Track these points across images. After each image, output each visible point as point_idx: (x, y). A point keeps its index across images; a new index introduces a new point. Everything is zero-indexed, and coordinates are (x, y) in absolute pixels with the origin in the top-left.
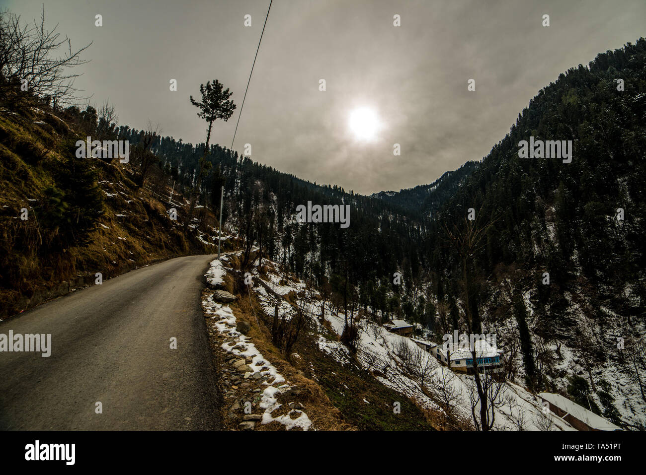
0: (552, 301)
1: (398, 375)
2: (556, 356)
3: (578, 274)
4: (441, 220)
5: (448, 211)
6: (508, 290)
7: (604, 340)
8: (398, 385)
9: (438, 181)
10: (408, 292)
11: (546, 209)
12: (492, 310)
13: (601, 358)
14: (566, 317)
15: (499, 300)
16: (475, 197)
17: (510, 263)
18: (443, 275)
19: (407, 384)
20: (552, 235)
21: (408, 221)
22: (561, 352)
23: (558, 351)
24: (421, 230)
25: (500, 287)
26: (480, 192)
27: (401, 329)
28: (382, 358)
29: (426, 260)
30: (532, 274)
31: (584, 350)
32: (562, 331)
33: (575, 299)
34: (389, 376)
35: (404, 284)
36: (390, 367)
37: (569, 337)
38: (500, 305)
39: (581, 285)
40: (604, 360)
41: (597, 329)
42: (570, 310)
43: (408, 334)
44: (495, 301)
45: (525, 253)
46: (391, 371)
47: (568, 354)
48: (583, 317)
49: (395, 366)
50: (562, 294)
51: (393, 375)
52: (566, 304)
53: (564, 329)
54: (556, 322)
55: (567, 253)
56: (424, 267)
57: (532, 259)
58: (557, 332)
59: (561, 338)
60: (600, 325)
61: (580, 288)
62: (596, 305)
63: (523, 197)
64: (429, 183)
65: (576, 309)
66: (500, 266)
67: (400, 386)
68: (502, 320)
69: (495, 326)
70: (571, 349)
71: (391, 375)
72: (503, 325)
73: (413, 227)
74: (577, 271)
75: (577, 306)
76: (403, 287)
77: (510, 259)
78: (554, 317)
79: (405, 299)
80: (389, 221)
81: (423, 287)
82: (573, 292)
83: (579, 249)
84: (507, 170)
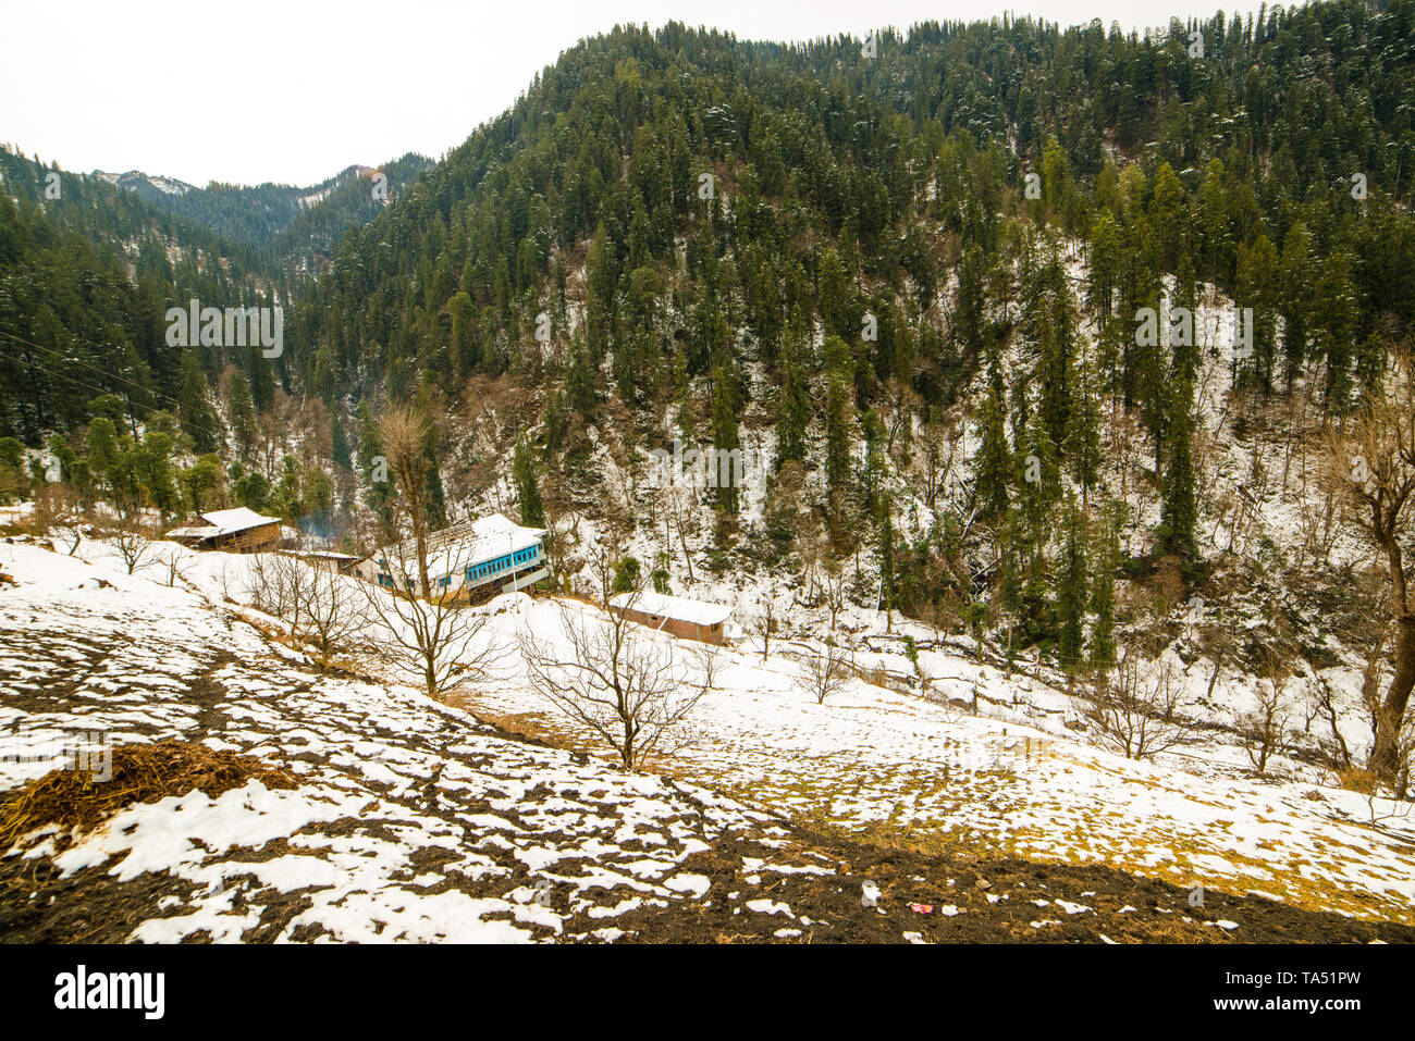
0: (568, 445)
1: (304, 688)
2: (570, 539)
3: (610, 395)
4: (338, 276)
5: (355, 256)
6: (492, 432)
7: (636, 499)
8: (353, 772)
9: (327, 184)
10: (244, 453)
11: (568, 275)
12: (460, 474)
13: (629, 525)
14: (588, 470)
15: (473, 453)
16: (424, 231)
17: (496, 376)
18: (341, 408)
19: (396, 727)
20: (573, 325)
21: (236, 274)
22: (579, 531)
23: (574, 532)
24: (276, 301)
25: (475, 427)
26: (438, 221)
27: (239, 534)
28: (168, 630)
29: (295, 377)
30: (537, 397)
31: (611, 519)
32: (581, 494)
33: (604, 438)
34: (254, 726)
35: (232, 434)
36: (232, 658)
37: (591, 504)
38: (475, 462)
39: (612, 413)
40: (633, 528)
41: (629, 482)
42: (594, 457)
43: (265, 544)
44: (465, 457)
45: (527, 355)
46: (250, 686)
47: (588, 530)
48: (611, 465)
49: (259, 645)
50: (585, 428)
51: (272, 701)
52: (588, 447)
53: (584, 491)
54: (573, 482)
55: (598, 357)
56: (288, 391)
57: (538, 369)
58: (575, 498)
59: (580, 506)
60: (633, 475)
61: (610, 418)
62: (629, 444)
63: (531, 240)
64: (302, 185)
65: (603, 455)
66: (477, 381)
67: (374, 771)
68: (479, 491)
69: (466, 506)
70: (593, 522)
71: (263, 714)
72: (482, 501)
73: (252, 290)
74: (608, 388)
75: (604, 449)
76: (228, 441)
77: (499, 367)
78: (570, 473)
79: (237, 472)
80: (167, 265)
81: (289, 441)
82: (600, 428)
83: (616, 348)
84: (502, 182)
